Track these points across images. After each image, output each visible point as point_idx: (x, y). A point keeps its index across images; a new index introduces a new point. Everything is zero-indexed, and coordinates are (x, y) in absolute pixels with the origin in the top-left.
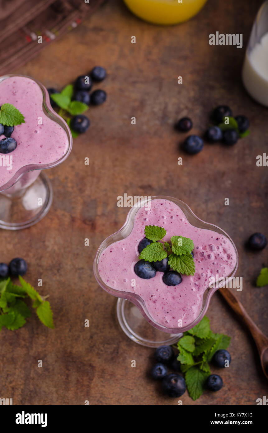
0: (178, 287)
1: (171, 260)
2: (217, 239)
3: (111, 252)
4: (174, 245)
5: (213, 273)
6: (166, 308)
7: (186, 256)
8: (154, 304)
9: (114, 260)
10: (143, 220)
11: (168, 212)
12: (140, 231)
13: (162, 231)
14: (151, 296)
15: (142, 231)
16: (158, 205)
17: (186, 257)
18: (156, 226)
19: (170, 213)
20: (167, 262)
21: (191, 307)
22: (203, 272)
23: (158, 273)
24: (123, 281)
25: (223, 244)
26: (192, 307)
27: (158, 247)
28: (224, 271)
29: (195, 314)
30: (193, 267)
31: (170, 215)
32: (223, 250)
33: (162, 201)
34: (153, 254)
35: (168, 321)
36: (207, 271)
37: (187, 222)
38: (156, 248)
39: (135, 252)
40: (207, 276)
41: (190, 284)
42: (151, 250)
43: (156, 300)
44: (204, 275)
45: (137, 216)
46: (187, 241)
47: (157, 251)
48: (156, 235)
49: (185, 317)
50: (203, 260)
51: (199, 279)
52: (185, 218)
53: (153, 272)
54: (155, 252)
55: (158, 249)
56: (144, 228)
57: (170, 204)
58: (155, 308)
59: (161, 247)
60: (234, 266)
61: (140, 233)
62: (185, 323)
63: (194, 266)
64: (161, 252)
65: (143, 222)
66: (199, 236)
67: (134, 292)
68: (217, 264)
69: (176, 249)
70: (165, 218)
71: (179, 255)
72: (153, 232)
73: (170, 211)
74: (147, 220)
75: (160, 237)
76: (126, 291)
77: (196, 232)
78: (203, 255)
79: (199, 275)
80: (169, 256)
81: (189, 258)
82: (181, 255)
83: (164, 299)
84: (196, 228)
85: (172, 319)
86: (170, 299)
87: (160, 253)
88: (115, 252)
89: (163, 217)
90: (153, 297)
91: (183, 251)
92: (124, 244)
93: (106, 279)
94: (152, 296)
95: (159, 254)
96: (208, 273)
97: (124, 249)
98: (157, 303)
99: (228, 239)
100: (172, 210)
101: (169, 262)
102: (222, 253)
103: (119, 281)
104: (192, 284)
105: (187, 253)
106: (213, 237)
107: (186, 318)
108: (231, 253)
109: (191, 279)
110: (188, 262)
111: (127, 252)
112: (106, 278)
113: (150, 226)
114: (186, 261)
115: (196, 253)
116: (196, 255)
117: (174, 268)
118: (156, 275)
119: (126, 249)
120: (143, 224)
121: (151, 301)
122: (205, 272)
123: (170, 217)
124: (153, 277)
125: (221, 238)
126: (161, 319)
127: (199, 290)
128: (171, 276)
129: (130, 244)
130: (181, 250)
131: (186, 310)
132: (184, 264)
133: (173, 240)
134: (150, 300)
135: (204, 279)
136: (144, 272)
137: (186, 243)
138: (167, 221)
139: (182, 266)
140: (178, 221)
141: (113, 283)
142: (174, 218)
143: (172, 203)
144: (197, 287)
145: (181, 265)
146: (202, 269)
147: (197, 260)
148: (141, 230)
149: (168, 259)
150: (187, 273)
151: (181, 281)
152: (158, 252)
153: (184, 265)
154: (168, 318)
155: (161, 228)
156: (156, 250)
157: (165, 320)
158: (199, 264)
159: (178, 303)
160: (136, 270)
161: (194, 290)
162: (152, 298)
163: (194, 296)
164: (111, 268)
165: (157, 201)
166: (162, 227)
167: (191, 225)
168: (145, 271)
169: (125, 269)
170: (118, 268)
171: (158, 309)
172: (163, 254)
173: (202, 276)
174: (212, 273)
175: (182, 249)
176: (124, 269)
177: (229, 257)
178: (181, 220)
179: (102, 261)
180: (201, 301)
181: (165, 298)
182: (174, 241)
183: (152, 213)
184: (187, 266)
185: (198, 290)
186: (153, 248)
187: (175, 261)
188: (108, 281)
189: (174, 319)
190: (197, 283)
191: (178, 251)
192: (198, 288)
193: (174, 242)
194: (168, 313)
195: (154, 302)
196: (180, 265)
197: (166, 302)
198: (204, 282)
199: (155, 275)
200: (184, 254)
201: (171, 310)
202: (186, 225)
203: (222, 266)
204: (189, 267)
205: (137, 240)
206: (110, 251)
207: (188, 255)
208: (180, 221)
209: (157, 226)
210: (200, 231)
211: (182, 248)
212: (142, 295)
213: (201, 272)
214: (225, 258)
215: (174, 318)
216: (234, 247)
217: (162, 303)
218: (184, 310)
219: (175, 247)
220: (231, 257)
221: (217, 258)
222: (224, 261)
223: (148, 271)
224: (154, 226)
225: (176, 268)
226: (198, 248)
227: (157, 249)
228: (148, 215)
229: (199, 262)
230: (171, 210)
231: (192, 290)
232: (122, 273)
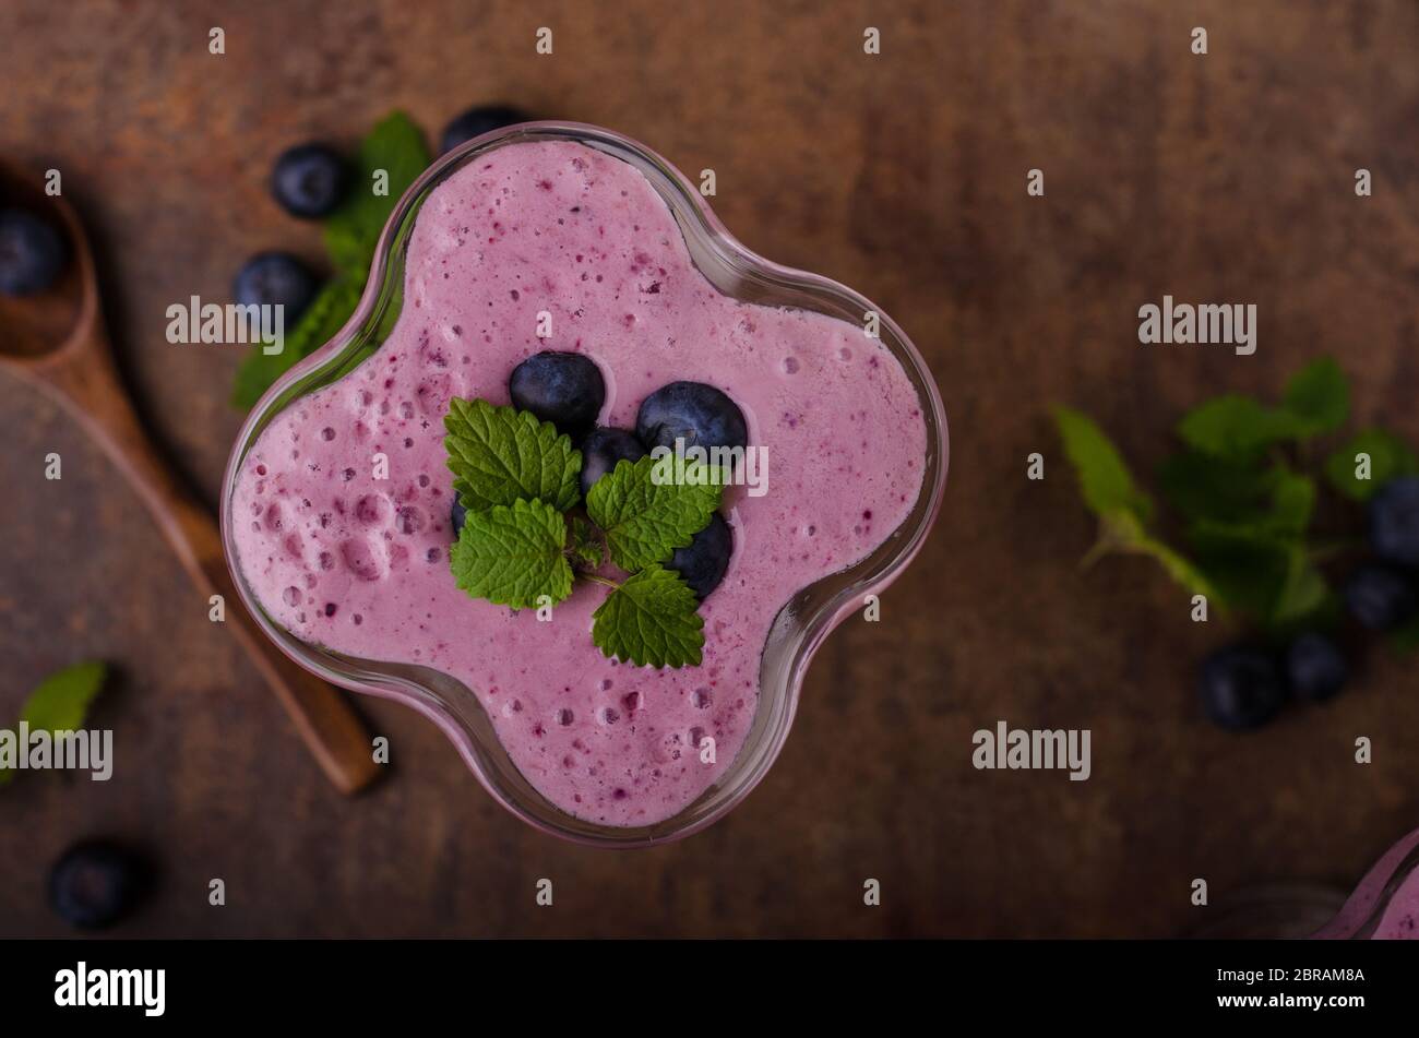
0: (527, 346)
1: (565, 479)
2: (331, 610)
3: (867, 515)
4: (556, 549)
5: (353, 426)
6: (584, 233)
7: (490, 504)
8: (645, 248)
9: (850, 469)
10: (716, 693)
11: (588, 752)
12: (726, 633)
13: (613, 635)
14: (662, 288)
15: (717, 633)
16: (641, 790)
17: (491, 498)
18: (649, 666)
19: (576, 745)
20: (585, 464)
21: (462, 243)
22: (404, 424)
23: (628, 422)
24: (801, 362)
25: (301, 585)
26: (455, 243)
27: (636, 543)
28: (296, 439)
29: (444, 208)
30: (455, 441)
31: (575, 732)
32: (303, 552)
33: (618, 816)
34: (658, 503)
35: (570, 168)
36: (386, 433)
37: (487, 700)
38: (643, 538)
39: (745, 520)
40: (385, 407)
41: (466, 360)
42: (671, 523)
43: (634, 268)
44: (398, 413)
45: (745, 718)
46: (488, 577)
47: (639, 521)
48: (644, 614)
49: (490, 192)
50: (405, 490)
51: (421, 391)
52: (498, 725)
53: (654, 417)
54: (649, 514)
55: (632, 534)
56: (705, 655)
57: (578, 799)
58: (636, 228)
59: (621, 544)
60: (246, 472)
61: (724, 625)
62: (489, 167)
63: (452, 450)
64: (620, 512)
65: (714, 684)
66: (426, 621)
67: (745, 307)
68: (330, 474)
69: (545, 529)
70: (600, 716)
71: (528, 499)
72: (662, 632)
73: (578, 757)
74: (692, 698)
75: (624, 600)
76: (782, 308)
77: (441, 646)
78: (406, 514)
79: (424, 408)
80: (575, 498)
81: (476, 488)
82: (520, 501)
83: (595, 276)
84: (440, 665)
85: (552, 178)
86: (566, 277)
87: (624, 510)
88: (847, 514)
89: (611, 716)
90: (647, 285)
91: (509, 522)
92: (806, 557)
93: (881, 370)
94: (654, 289)
95: (630, 498)
96: (380, 424)
97: (805, 531)
98: (630, 254)
99: (276, 617)
100: (567, 762)
101: (575, 464)
102: (305, 533)
103: (821, 360)
104: (460, 359)
105: (489, 517)
106: (350, 620)
107: (485, 192)
108: (261, 536)
109: (463, 387)
110: (482, 467)
111: (787, 512)
112: (883, 378)
113: (677, 665)
114: (490, 476)
115: (438, 529)
116: (439, 519)
117: (554, 433)
118: (635, 408)
119: (794, 530)
120: (713, 672)
121: (657, 263)
122: (393, 427)
123: (578, 718)
124: (653, 394)
125: (312, 617)
126: (605, 178)
127: (425, 332)
128: (561, 391)
129: (776, 560)
130: (518, 526)
131: (484, 225)
132: (501, 457)
133: (559, 577)
134: (663, 272)
135: (397, 391)
136: (698, 411)
137: (497, 564)
138: (590, 699)
139: (513, 444)
140: (535, 703)
141: (846, 354)
142: (557, 719)
143: (568, 806)
144: (433, 348)
145: (517, 454)
146: (409, 443)
147: (436, 492)
148: (721, 641)
149: (581, 484)
150: (486, 412)
151: (513, 378)
152: (634, 510)
153: (502, 454)
154: (572, 182)
155: (624, 659)
156: (644, 527)
157: (588, 171)
158: (424, 467)
159: (525, 261)
160: (737, 423)
161: (448, 333)
162: (657, 278)
163: (448, 302)
164: (861, 430)
165: (642, 812)
166: (614, 663)
167: (466, 679)
168: (693, 414)
169: (792, 423)
170: (827, 431)
171: (623, 226)
172: (608, 505)
173: (406, 405)
174: (360, 426)
175: (512, 529)
176: (799, 426)
177: (272, 517)
178: (517, 707)
179: (910, 464)
180: (412, 281)
181: (592, 282)
182: (554, 572)
183: (665, 739)
184: (486, 446)
185: (430, 333)
186: (657, 532)
187: (549, 473)
188: (874, 362)
189: (541, 179)
190: (434, 368)
191: (533, 520)
192: (427, 341)
193: (557, 566)
194: (576, 210)
195: (642, 260)
196: (522, 454)
197: (585, 260)
198: (398, 376)
199: (644, 405)
200: (504, 508)
201: (561, 222)
202: (492, 679)
203: (309, 462)
204: (474, 443)
205: (739, 583)
206: (875, 517)
207: (483, 506)
208: (521, 700)
209: (640, 664)
210: (417, 652)
211: (515, 536)
212: (704, 298)
213: (415, 429)
214: (289, 509)
215: (546, 186)
216: (241, 575)
217: (604, 257)
218: (496, 225)
219: (551, 538)
220: (259, 519)
221: (330, 502)
222: (297, 491)
223: (679, 416)
224: (659, 665)
225: (539, 434)
226: (433, 555)
227: (640, 529)
228: (689, 726)
229: (424, 481)
230: (573, 764)
231: (457, 330)
232: (808, 405)
